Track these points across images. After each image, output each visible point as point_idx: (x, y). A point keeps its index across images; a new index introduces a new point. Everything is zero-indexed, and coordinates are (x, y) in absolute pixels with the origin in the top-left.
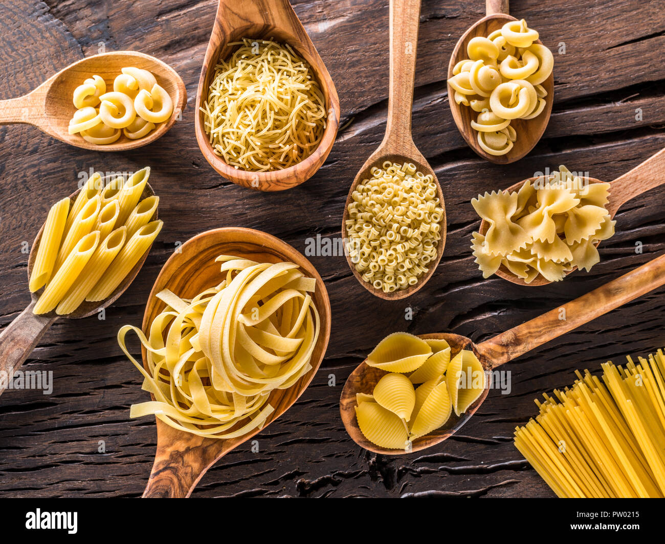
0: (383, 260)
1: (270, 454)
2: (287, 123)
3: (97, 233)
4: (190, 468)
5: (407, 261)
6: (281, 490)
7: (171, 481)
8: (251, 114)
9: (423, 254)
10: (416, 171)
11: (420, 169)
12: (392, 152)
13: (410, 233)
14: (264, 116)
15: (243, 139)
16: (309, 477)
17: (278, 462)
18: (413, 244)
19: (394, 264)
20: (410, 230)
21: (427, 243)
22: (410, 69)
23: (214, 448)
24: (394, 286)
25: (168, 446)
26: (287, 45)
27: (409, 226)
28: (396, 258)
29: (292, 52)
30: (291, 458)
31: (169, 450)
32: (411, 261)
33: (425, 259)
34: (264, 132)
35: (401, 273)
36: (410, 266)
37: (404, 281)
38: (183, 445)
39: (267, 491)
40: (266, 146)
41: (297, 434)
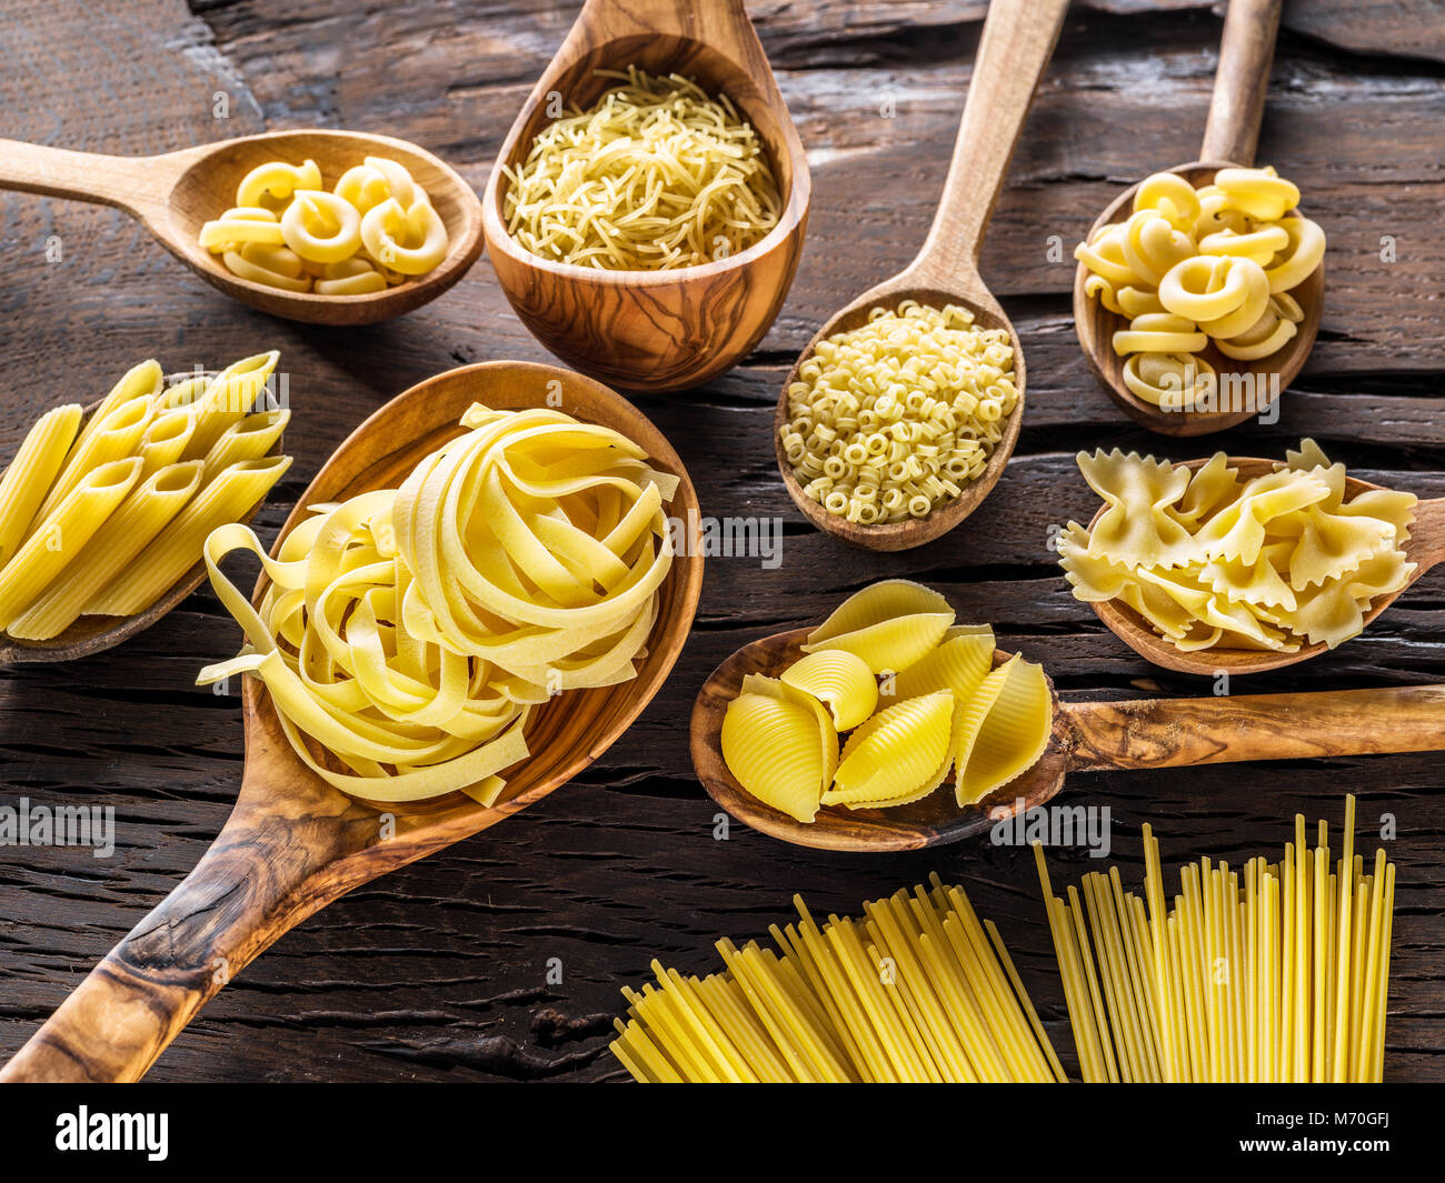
0: (855, 455)
1: (483, 946)
2: (686, 210)
3: (138, 461)
4: (304, 852)
5: (912, 459)
6: (493, 1025)
7: (253, 870)
8: (611, 185)
9: (951, 454)
10: (973, 323)
11: (983, 320)
12: (924, 283)
13: (929, 405)
14: (640, 191)
15: (582, 224)
16: (567, 1008)
17: (500, 965)
18: (931, 430)
19: (880, 461)
20: (930, 402)
21: (967, 436)
22: (999, 152)
23: (368, 826)
24: (875, 510)
25: (261, 804)
26: (722, 97)
27: (930, 395)
28: (888, 453)
29: (731, 110)
30: (533, 963)
31: (263, 812)
32: (922, 460)
33: (957, 468)
34: (631, 218)
35: (893, 486)
36: (917, 472)
37: (895, 502)
38: (297, 808)
39: (458, 1021)
40: (630, 246)
41: (563, 916)
